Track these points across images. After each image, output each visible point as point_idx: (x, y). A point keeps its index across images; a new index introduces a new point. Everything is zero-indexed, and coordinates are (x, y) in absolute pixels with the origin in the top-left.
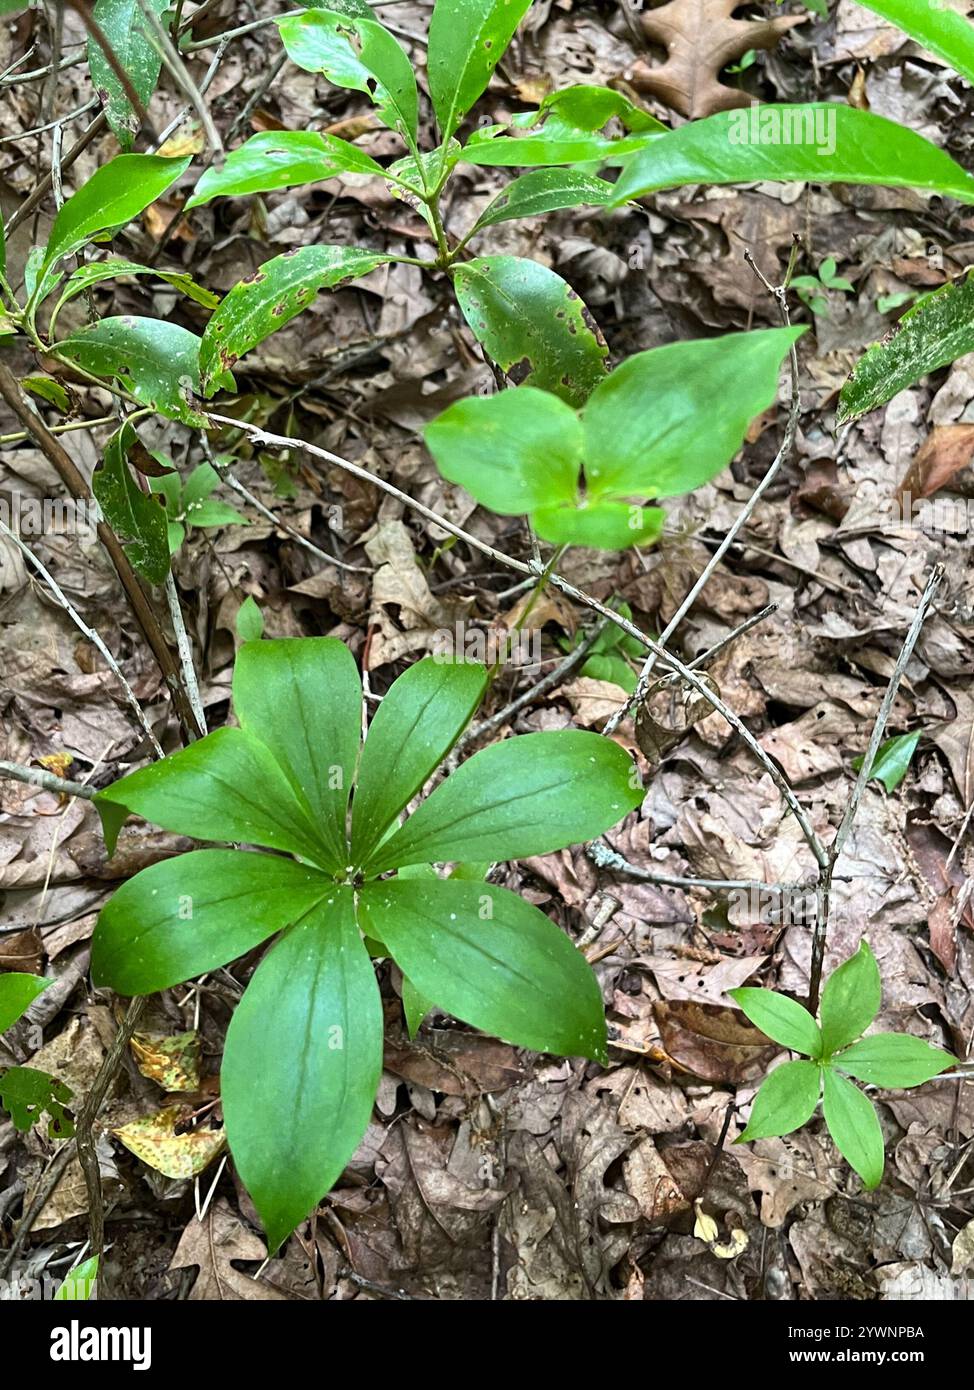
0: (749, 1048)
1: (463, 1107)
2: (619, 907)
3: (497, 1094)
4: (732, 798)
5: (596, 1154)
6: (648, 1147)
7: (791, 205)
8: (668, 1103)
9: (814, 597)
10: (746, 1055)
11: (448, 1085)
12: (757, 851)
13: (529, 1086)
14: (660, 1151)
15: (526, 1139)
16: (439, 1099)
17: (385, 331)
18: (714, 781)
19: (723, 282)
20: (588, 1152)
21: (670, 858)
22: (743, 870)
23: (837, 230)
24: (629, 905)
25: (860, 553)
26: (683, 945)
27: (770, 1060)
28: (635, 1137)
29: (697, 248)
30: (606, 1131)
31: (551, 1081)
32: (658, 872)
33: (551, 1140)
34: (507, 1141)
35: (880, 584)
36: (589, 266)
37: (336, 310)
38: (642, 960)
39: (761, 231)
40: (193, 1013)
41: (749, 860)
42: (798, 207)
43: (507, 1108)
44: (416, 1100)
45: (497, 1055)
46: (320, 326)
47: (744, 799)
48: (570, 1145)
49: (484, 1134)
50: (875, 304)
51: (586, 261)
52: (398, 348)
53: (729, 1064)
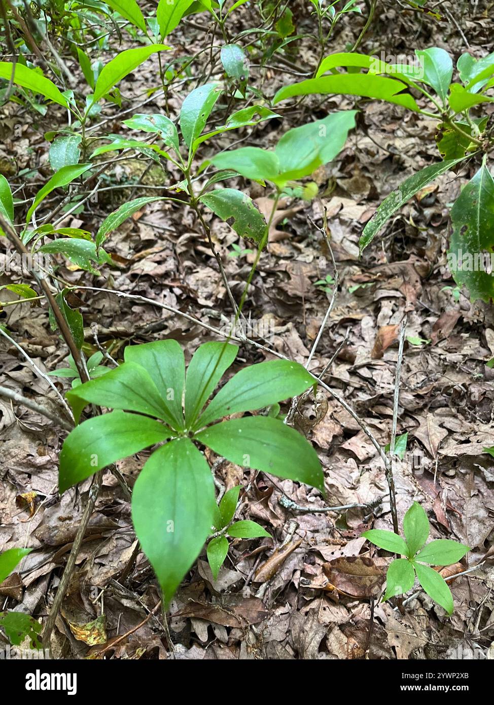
0: (372, 577)
1: (241, 634)
2: (298, 527)
3: (256, 625)
4: (337, 471)
5: (312, 639)
6: (336, 631)
7: (310, 263)
8: (340, 613)
9: (350, 392)
10: (371, 581)
11: (232, 623)
12: (353, 491)
13: (272, 618)
14: (343, 632)
15: (275, 644)
16: (229, 630)
17: (163, 317)
18: (328, 466)
19: (291, 289)
20: (308, 640)
21: (317, 500)
22: (348, 500)
23: (328, 270)
24: (302, 525)
25: (364, 372)
26: (329, 538)
27: (382, 583)
28: (329, 627)
29: (279, 281)
30: (314, 628)
31: (282, 614)
32: (312, 507)
33: (288, 643)
34: (266, 648)
35: (375, 382)
36: (240, 288)
37: (144, 312)
38: (313, 547)
39: (301, 271)
40: (100, 608)
41: (351, 495)
42: (313, 263)
43: (263, 631)
44: (217, 633)
45: (254, 605)
46: (138, 317)
47: (342, 471)
48: (298, 640)
49: (253, 646)
50: (348, 291)
51: (239, 287)
52: (170, 322)
53: (364, 586)
